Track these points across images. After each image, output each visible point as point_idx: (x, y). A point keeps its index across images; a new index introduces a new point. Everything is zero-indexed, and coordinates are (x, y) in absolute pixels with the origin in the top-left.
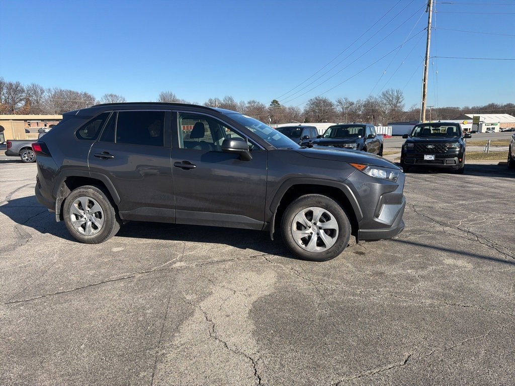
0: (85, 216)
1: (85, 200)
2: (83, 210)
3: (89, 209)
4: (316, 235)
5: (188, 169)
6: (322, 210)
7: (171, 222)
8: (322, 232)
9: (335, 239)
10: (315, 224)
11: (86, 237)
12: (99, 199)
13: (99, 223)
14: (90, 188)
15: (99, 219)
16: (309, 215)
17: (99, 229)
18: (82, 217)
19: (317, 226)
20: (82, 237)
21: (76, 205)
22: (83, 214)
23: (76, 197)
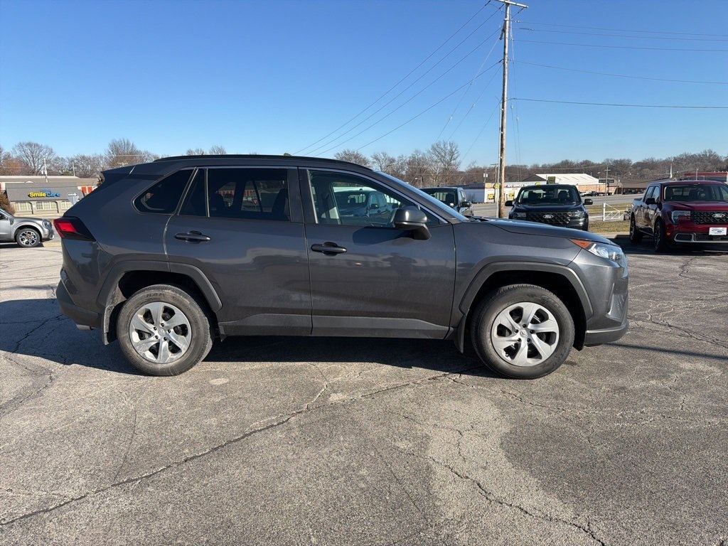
0: (156, 333)
1: (157, 308)
2: (153, 323)
3: (163, 322)
4: (527, 342)
5: (334, 253)
6: (537, 307)
7: (304, 334)
8: (534, 337)
9: (554, 346)
10: (525, 326)
11: (159, 367)
12: (185, 305)
13: (183, 343)
14: (166, 288)
15: (183, 337)
16: (517, 314)
17: (183, 352)
18: (150, 334)
19: (527, 330)
20: (151, 366)
21: (141, 317)
22: (152, 330)
23: (142, 304)
